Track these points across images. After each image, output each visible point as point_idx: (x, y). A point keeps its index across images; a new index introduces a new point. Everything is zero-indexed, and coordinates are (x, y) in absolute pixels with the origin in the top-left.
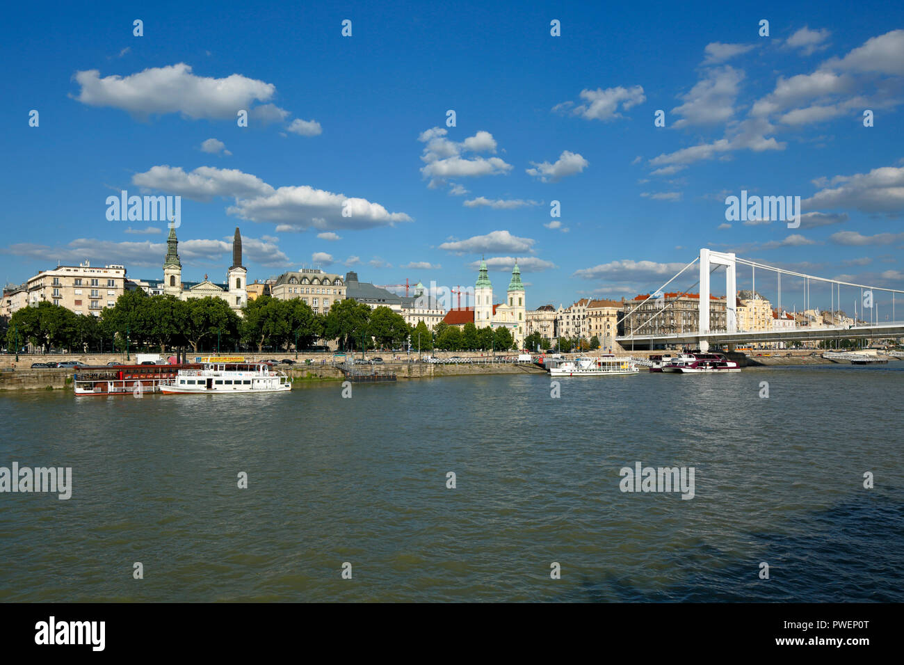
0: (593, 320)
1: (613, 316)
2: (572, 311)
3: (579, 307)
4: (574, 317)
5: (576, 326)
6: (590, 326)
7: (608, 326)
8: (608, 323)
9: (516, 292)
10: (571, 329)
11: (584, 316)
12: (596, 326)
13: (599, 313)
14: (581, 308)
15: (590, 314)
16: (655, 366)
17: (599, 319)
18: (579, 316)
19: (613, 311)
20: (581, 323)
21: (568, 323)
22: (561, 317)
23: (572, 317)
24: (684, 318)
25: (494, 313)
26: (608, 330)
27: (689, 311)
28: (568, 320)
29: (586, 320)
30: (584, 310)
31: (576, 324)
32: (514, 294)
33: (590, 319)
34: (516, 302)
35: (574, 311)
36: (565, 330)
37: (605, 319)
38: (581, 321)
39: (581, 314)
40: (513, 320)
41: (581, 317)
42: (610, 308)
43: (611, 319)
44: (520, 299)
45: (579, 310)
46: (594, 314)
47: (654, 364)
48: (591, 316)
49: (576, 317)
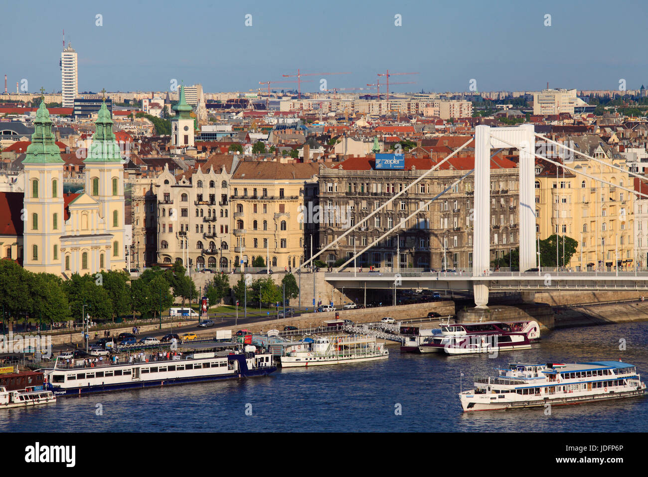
0: (247, 206)
1: (294, 198)
2: (195, 183)
3: (212, 176)
4: (200, 197)
5: (205, 220)
6: (241, 224)
7: (284, 226)
8: (283, 217)
9: (107, 166)
10: (192, 229)
11: (224, 197)
12: (255, 223)
13: (260, 194)
14: (218, 179)
15: (241, 193)
16: (409, 343)
17: (260, 206)
18: (212, 197)
19: (293, 187)
20: (218, 214)
21: (184, 212)
22: (167, 195)
23: (196, 199)
24: (446, 215)
25: (67, 215)
26: (283, 234)
27: (455, 199)
28: (185, 205)
29: (231, 207)
30: (224, 184)
31: (206, 214)
32: (102, 170)
33: (240, 207)
34: (106, 187)
35: (200, 184)
36: (176, 229)
37: (274, 207)
38: (217, 208)
39: (219, 192)
40: (101, 226)
41: (218, 199)
42: (287, 181)
43: (288, 206)
44: (115, 181)
45: (212, 184)
46: (250, 193)
47: (407, 339)
48: (243, 198)
49: (206, 198)
